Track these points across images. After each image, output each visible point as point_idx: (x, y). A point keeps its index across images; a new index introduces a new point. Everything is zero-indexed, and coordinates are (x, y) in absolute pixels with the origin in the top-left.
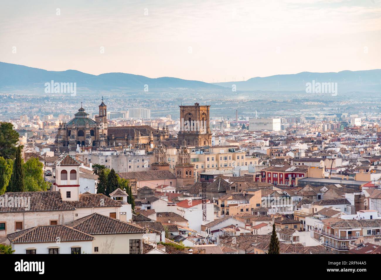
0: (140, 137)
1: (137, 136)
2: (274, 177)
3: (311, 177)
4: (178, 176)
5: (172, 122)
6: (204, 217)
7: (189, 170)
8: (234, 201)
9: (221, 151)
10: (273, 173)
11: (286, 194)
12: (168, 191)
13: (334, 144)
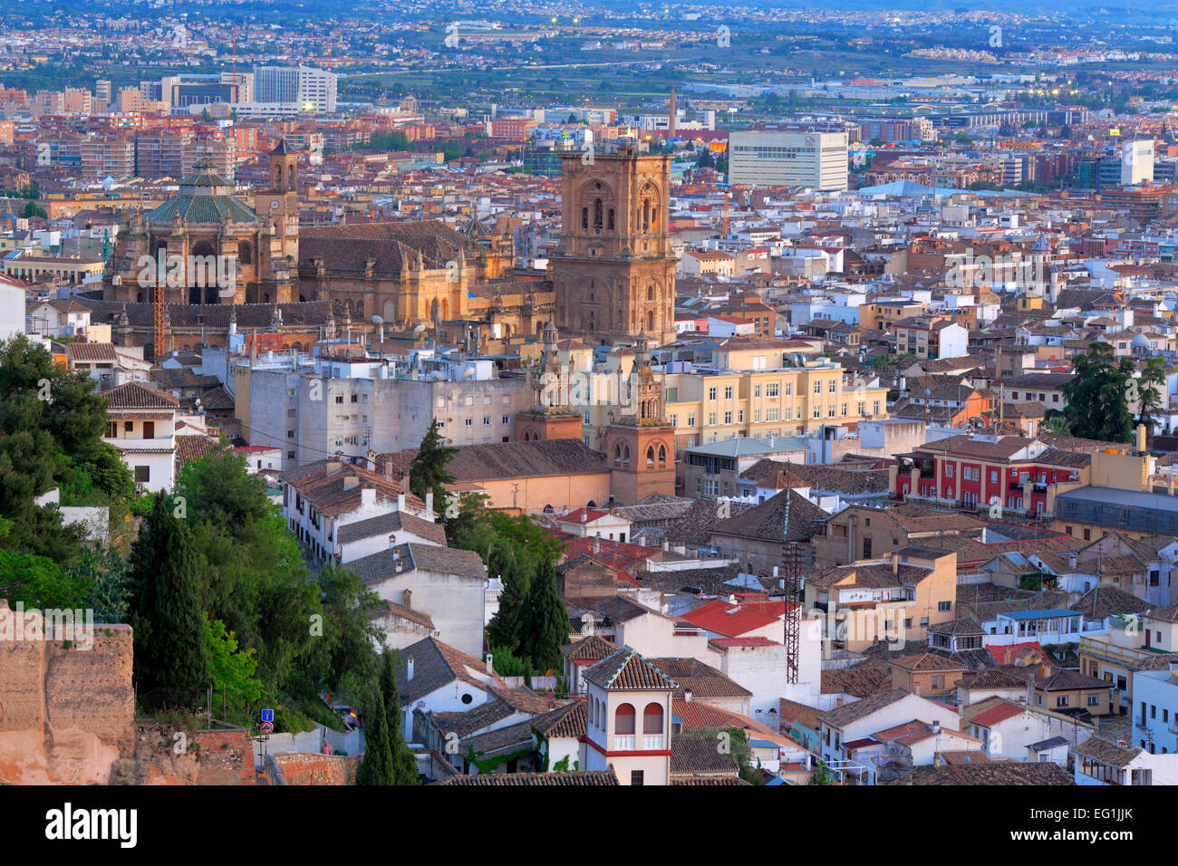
0: (423, 274)
1: (410, 268)
2: (967, 477)
3: (1103, 483)
4: (617, 464)
5: (428, 130)
6: (791, 669)
7: (657, 444)
8: (861, 592)
9: (756, 359)
10: (964, 465)
11: (1037, 565)
12: (605, 535)
13: (1085, 269)
